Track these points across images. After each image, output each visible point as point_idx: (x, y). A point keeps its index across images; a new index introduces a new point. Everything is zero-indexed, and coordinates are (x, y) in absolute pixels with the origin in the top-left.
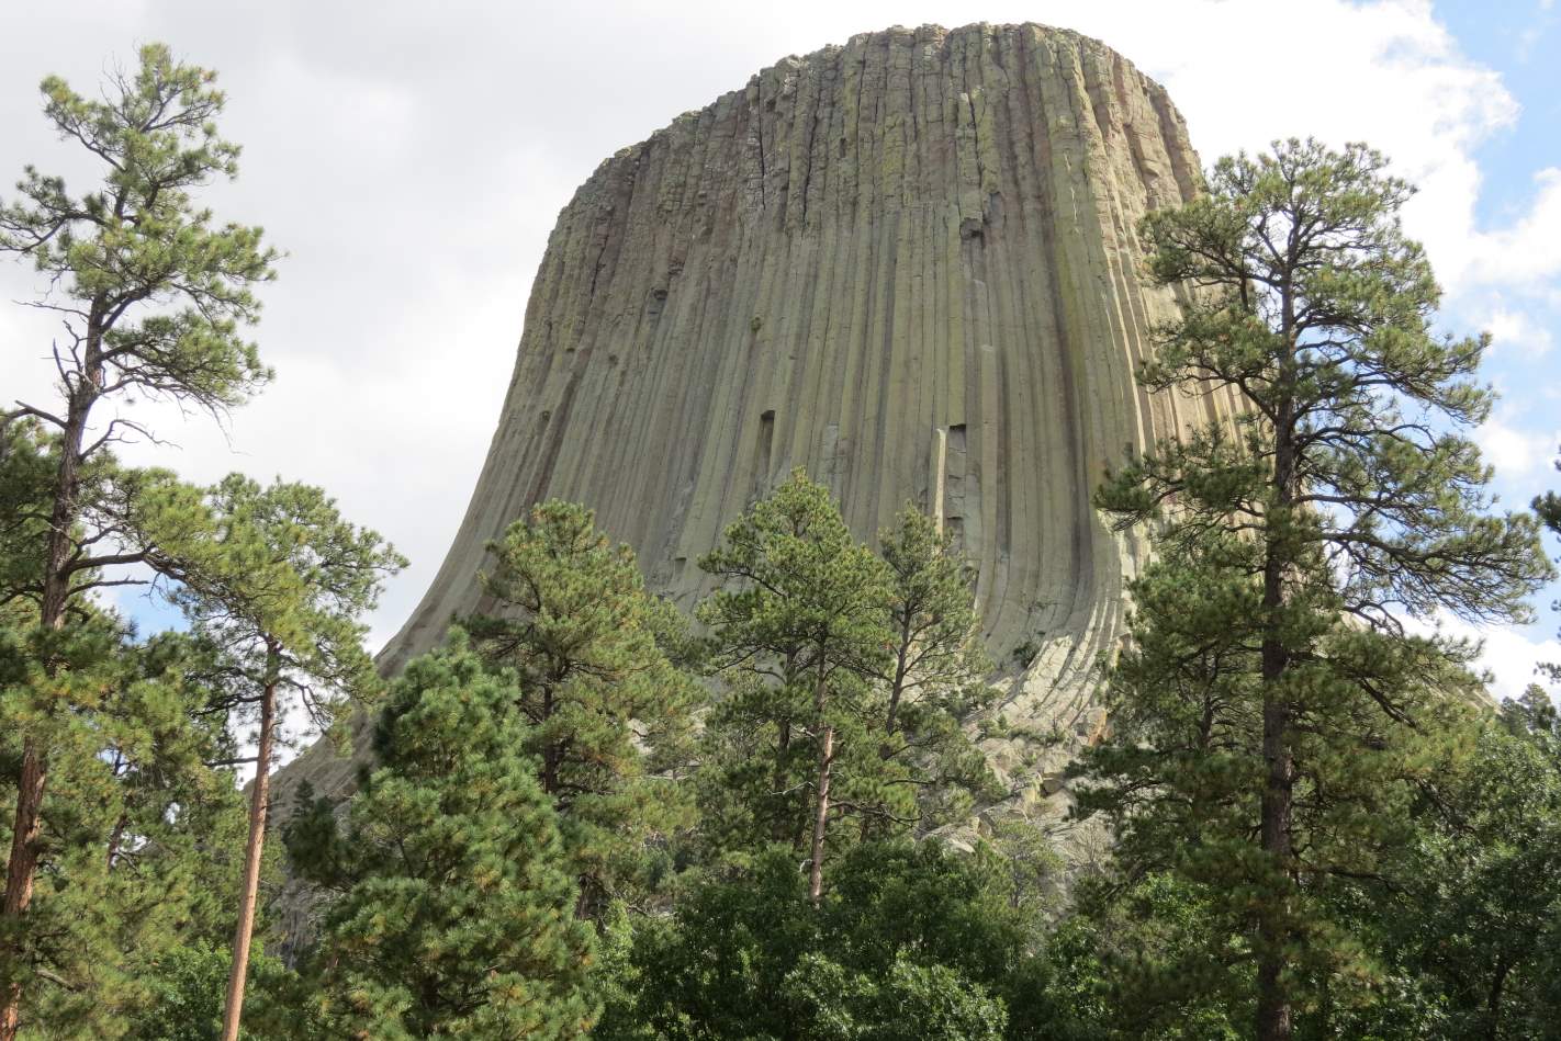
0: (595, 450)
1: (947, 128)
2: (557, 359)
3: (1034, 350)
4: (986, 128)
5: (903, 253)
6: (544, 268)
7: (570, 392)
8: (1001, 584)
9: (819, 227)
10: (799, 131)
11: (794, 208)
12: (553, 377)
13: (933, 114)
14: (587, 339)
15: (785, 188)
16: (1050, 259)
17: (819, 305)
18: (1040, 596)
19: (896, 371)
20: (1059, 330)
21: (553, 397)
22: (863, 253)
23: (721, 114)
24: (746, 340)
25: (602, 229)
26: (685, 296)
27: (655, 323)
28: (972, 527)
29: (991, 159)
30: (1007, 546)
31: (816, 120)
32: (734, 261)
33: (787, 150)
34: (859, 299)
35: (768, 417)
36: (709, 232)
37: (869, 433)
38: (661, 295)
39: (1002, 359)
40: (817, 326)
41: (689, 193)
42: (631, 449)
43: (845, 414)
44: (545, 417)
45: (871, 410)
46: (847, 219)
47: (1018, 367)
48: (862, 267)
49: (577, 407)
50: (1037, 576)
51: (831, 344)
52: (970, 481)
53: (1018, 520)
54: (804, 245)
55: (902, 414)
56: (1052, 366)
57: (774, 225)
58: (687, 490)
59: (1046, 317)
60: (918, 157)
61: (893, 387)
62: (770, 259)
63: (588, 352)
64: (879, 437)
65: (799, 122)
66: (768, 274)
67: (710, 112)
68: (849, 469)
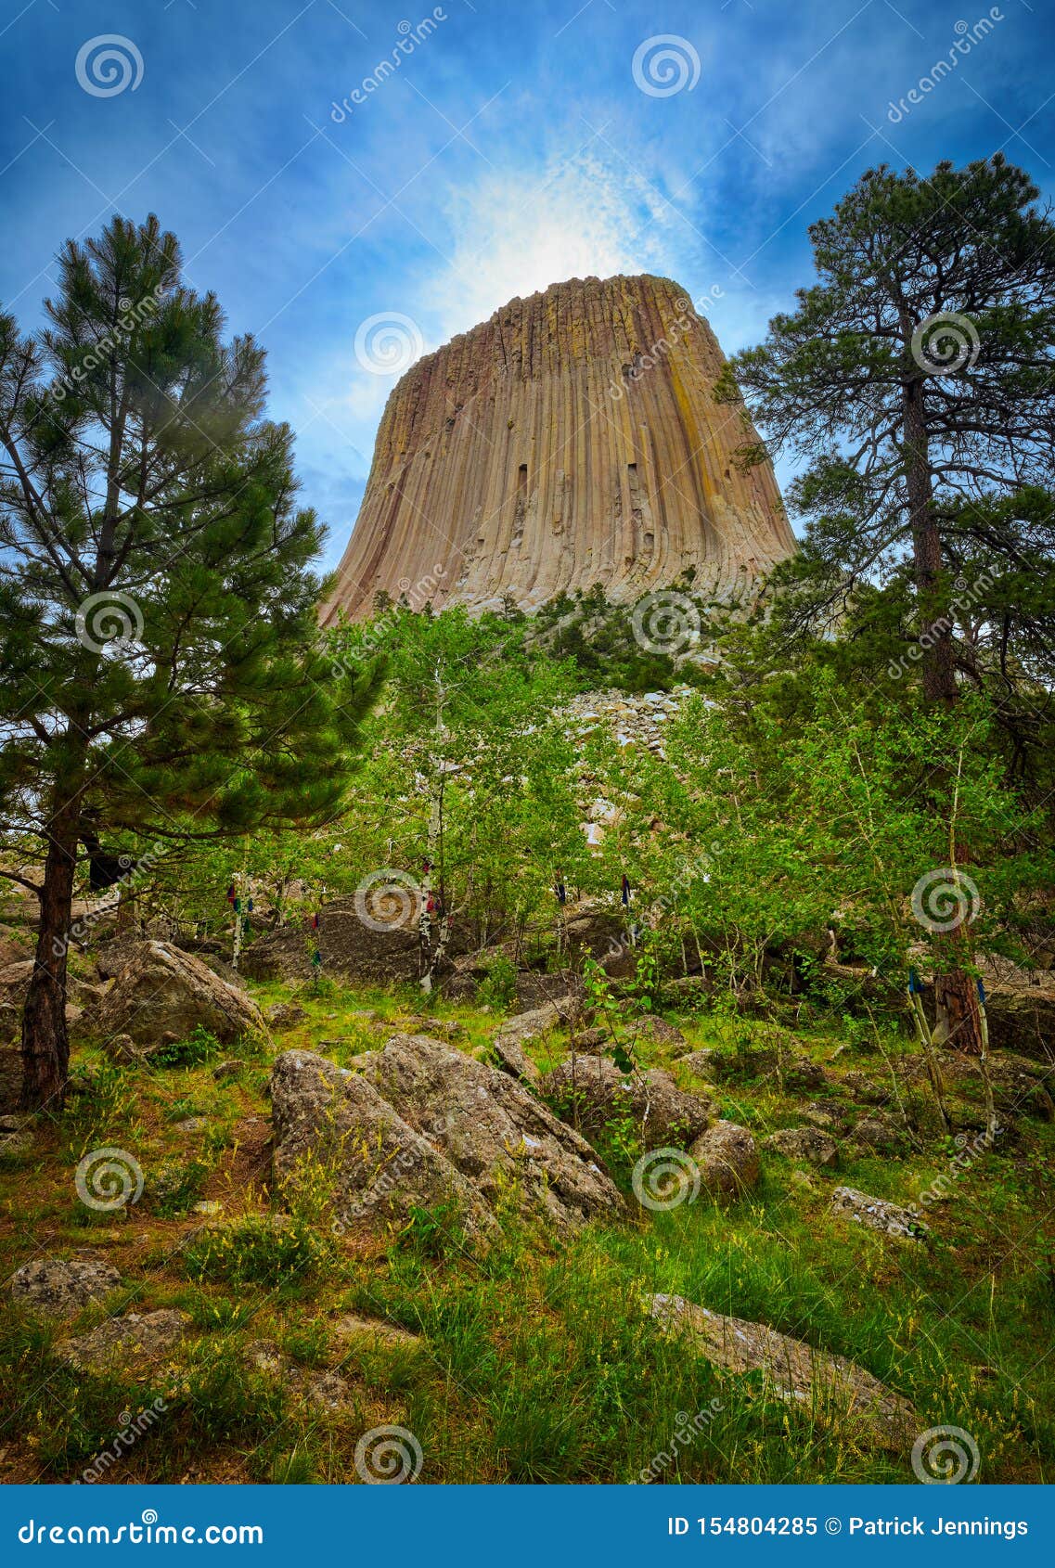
0: (422, 498)
1: (608, 324)
2: (396, 459)
3: (667, 429)
4: (629, 321)
5: (591, 383)
6: (384, 418)
7: (405, 473)
8: (666, 543)
9: (540, 376)
10: (525, 332)
11: (526, 367)
12: (395, 466)
13: (599, 318)
14: (411, 448)
15: (520, 361)
16: (669, 385)
17: (546, 412)
18: (687, 548)
19: (594, 440)
20: (679, 419)
21: (396, 476)
22: (567, 385)
23: (478, 333)
24: (505, 434)
25: (416, 394)
26: (466, 420)
27: (450, 436)
28: (647, 513)
29: (634, 336)
30: (665, 524)
31: (533, 327)
32: (493, 399)
33: (519, 342)
34: (568, 407)
35: (523, 468)
36: (476, 389)
37: (581, 472)
38: (452, 423)
39: (651, 433)
40: (546, 422)
41: (463, 372)
42: (442, 495)
43: (567, 463)
44: (392, 487)
45: (581, 459)
46: (555, 372)
47: (659, 436)
48: (568, 392)
49: (409, 479)
50: (682, 539)
51: (555, 431)
52: (642, 492)
53: (669, 512)
54: (533, 386)
55: (601, 460)
56: (678, 436)
57: (515, 378)
58: (479, 510)
59: (671, 412)
60: (592, 338)
61: (594, 448)
62: (515, 394)
63: (412, 454)
64: (588, 472)
65: (525, 328)
66: (514, 400)
67: (472, 334)
68: (572, 490)
